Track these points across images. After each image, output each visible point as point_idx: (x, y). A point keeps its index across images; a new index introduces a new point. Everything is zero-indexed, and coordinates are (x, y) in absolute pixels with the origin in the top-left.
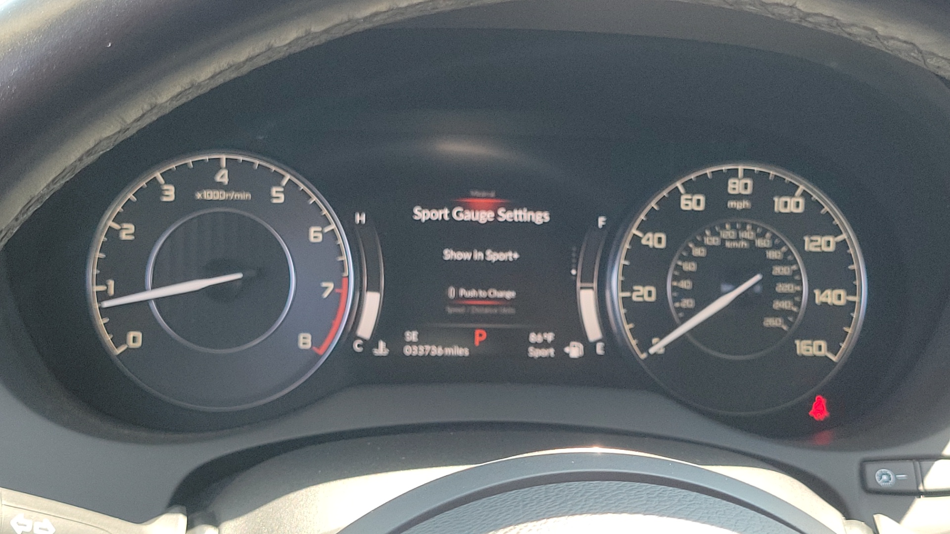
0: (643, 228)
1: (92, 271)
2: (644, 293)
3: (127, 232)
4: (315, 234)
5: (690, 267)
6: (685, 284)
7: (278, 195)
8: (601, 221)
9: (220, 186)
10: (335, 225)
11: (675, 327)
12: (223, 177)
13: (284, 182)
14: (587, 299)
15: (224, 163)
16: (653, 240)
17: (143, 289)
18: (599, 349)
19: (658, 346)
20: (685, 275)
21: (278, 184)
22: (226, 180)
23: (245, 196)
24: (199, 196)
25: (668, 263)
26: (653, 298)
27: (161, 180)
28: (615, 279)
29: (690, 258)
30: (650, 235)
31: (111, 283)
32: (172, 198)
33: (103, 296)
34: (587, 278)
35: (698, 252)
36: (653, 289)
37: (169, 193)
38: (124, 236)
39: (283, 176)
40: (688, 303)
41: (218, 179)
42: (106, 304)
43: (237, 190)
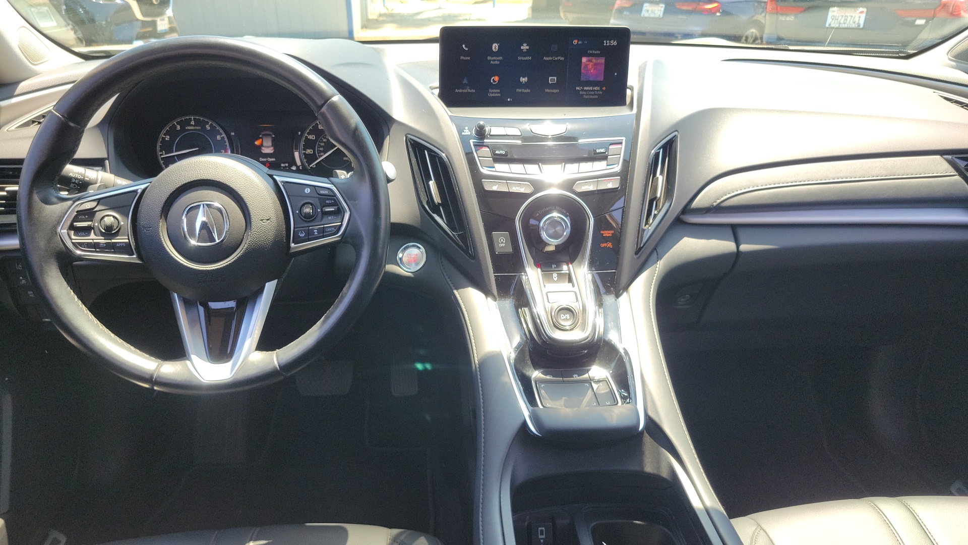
0: (308, 134)
1: (158, 148)
2: (309, 151)
3: (167, 138)
4: (219, 138)
5: (322, 144)
6: (321, 149)
7: (208, 127)
8: (299, 133)
9: (192, 125)
10: (224, 135)
11: (317, 159)
12: (193, 123)
13: (210, 124)
14: (296, 154)
15: (193, 119)
16: (311, 137)
17: (173, 152)
18: (301, 168)
19: (313, 165)
20: (321, 146)
21: (208, 124)
22: (194, 124)
23: (199, 128)
24: (186, 128)
25: (316, 144)
26: (312, 153)
27: (176, 124)
28: (302, 147)
29: (322, 142)
30: (310, 136)
31: (164, 152)
32: (179, 129)
33: (161, 155)
34: (296, 149)
35: (325, 140)
36: (312, 150)
37: (178, 127)
38: (166, 139)
39: (209, 122)
40: (322, 154)
41: (191, 123)
42: (162, 157)
43: (197, 126)
